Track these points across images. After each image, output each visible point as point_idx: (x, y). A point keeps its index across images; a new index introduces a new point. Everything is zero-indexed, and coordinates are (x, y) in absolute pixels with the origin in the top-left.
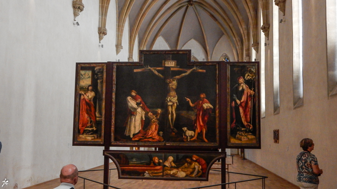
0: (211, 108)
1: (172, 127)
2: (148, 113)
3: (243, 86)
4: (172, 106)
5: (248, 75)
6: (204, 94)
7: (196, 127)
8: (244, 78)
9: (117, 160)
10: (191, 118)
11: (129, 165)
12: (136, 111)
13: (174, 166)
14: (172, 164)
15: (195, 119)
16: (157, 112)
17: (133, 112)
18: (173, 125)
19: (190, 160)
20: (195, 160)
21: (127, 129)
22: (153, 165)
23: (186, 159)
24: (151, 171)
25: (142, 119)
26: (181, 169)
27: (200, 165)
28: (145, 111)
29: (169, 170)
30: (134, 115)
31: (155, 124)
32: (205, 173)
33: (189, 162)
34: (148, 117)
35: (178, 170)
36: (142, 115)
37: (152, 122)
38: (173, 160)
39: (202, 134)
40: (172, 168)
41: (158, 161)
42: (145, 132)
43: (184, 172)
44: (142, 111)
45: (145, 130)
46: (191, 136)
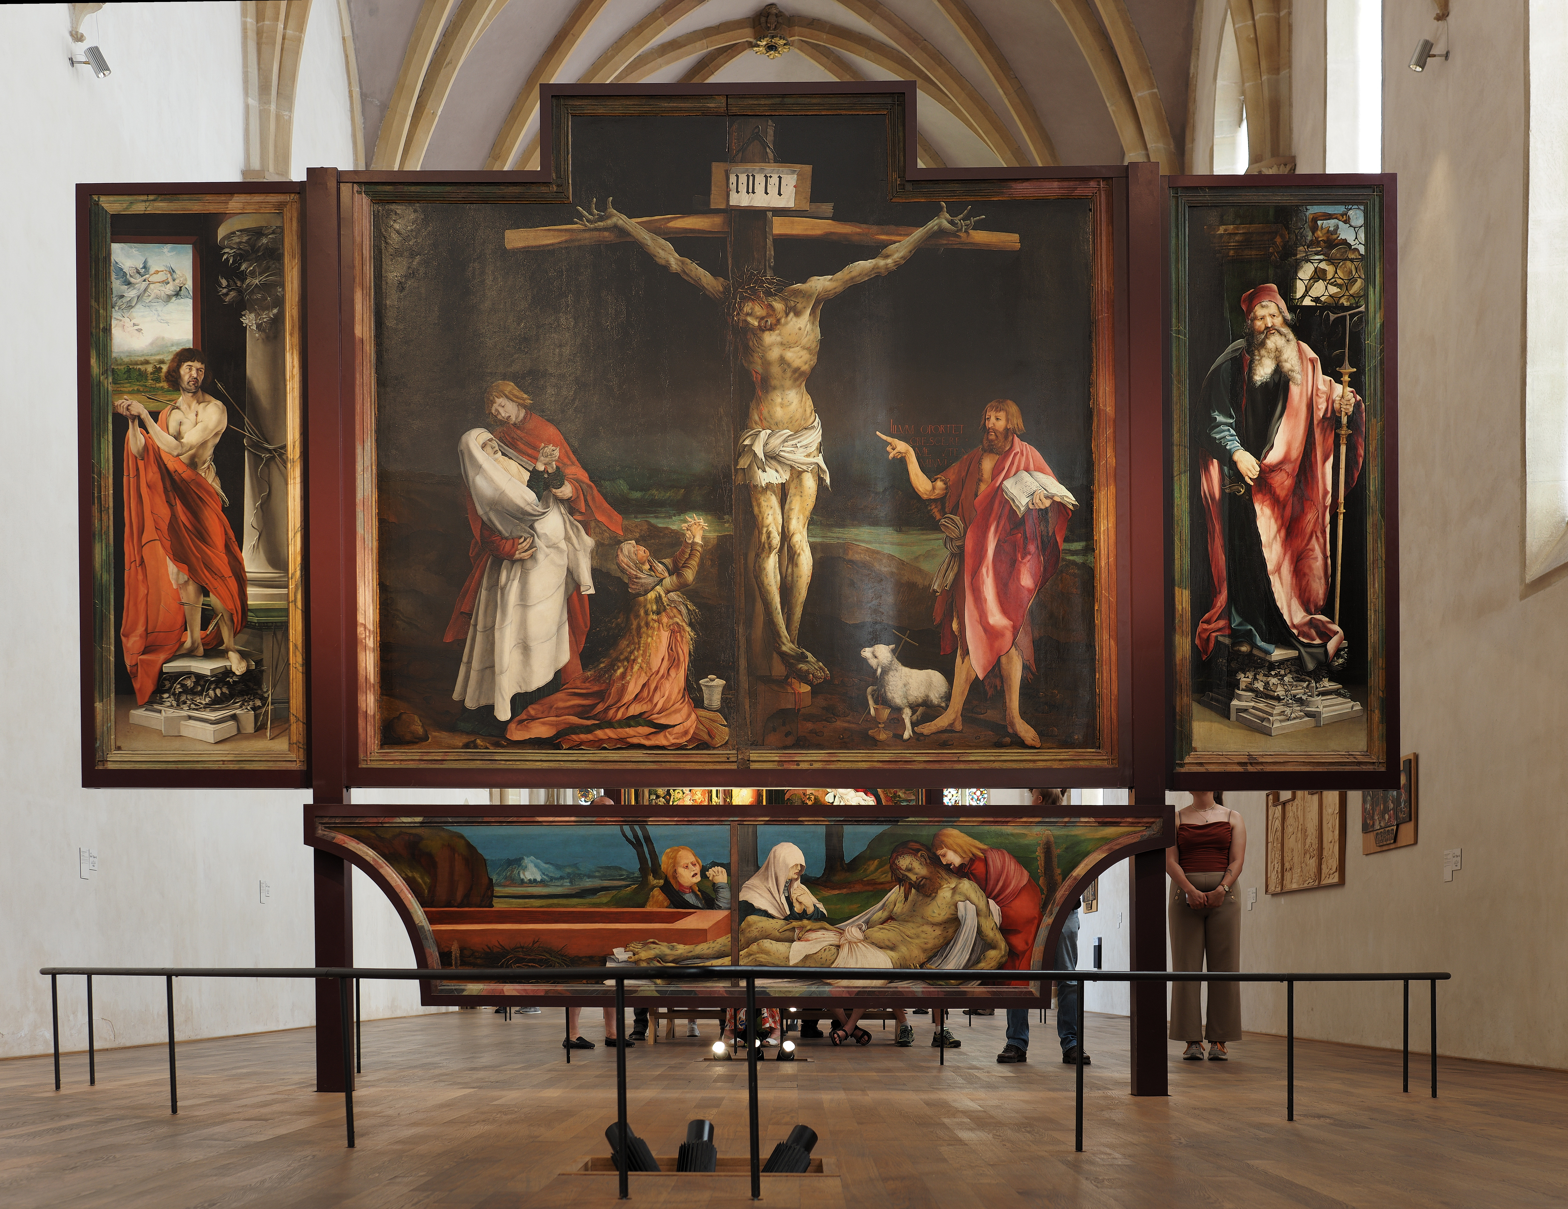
0: (1059, 506)
1: (788, 647)
2: (617, 543)
3: (1278, 352)
4: (783, 493)
5: (1319, 275)
6: (1013, 408)
7: (959, 642)
8: (1287, 292)
9: (406, 875)
10: (919, 580)
11: (492, 906)
12: (529, 533)
13: (811, 910)
14: (794, 897)
15: (946, 580)
16: (684, 535)
17: (510, 542)
18: (795, 632)
19: (920, 867)
20: (957, 865)
21: (469, 662)
22: (666, 904)
23: (897, 858)
24: (650, 949)
25: (571, 587)
26: (860, 929)
27: (994, 899)
28: (597, 530)
29: (778, 934)
30: (513, 562)
31: (665, 620)
32: (1024, 952)
33: (913, 878)
34: (619, 574)
35: (841, 932)
36: (571, 556)
37: (645, 606)
38: (804, 864)
39: (999, 688)
40: (795, 924)
41: (698, 879)
42: (597, 679)
43: (883, 945)
44: (575, 530)
45: (597, 666)
46: (922, 705)
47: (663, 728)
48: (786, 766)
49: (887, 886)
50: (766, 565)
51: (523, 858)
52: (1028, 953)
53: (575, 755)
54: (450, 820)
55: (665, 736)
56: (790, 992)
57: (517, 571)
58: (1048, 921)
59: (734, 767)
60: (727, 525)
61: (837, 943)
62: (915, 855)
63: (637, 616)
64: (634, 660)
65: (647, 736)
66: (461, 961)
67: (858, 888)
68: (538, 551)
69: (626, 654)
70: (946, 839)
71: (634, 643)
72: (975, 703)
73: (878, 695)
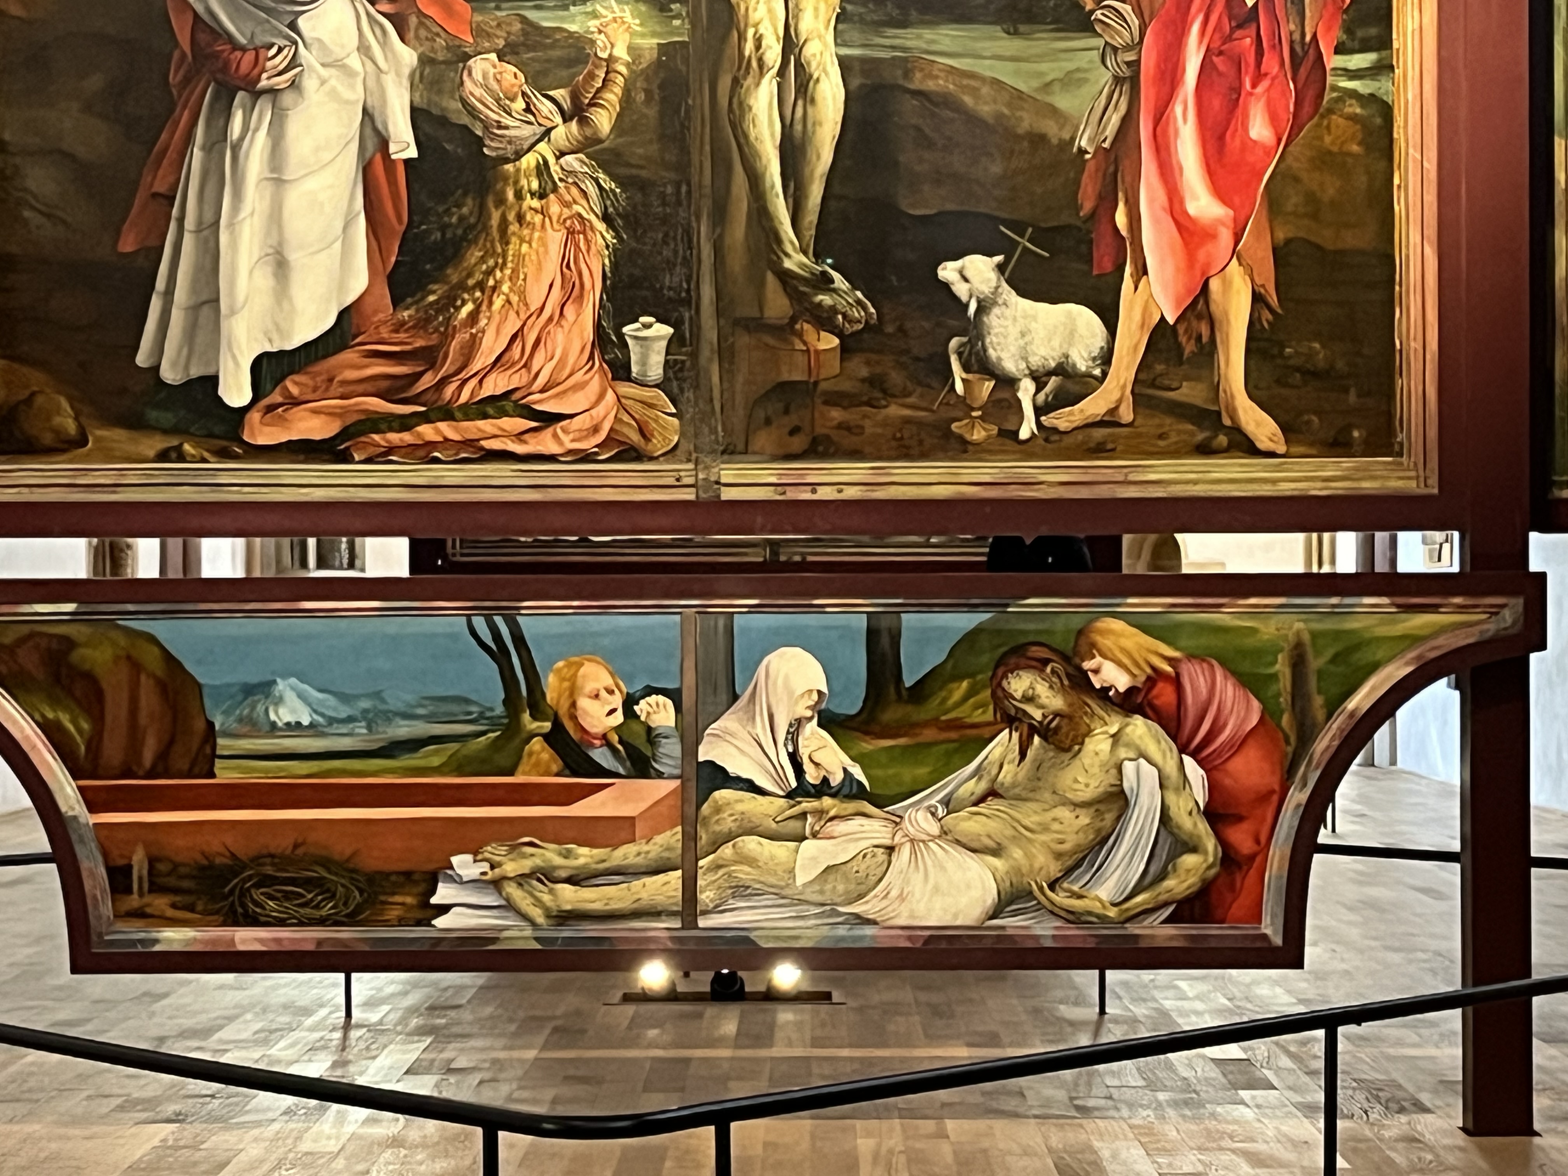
1: (795, 260)
7: (1127, 251)
9: (43, 716)
10: (1052, 129)
11: (213, 775)
12: (288, 38)
13: (836, 779)
14: (804, 753)
15: (1105, 129)
16: (593, 42)
17: (250, 56)
18: (810, 233)
19: (1049, 693)
20: (1122, 690)
21: (169, 292)
22: (555, 768)
23: (1005, 676)
24: (524, 856)
25: (371, 145)
26: (933, 814)
27: (1194, 755)
28: (423, 33)
29: (774, 825)
30: (257, 95)
31: (555, 208)
32: (1252, 858)
33: (1037, 714)
34: (466, 120)
35: (897, 821)
36: (371, 83)
37: (516, 182)
38: (825, 690)
39: (1205, 339)
40: (807, 804)
41: (618, 718)
42: (422, 324)
43: (975, 845)
44: (378, 32)
45: (424, 298)
46: (1057, 375)
47: (550, 419)
48: (793, 494)
49: (986, 732)
50: (752, 102)
51: (274, 682)
52: (1258, 859)
53: (379, 473)
54: (131, 607)
55: (555, 436)
56: (796, 938)
57: (264, 111)
58: (1298, 797)
59: (689, 495)
60: (677, 23)
61: (888, 842)
62: (1042, 671)
63: (501, 201)
64: (494, 289)
65: (520, 436)
66: (151, 883)
67: (929, 734)
68: (306, 75)
69: (478, 276)
70: (1099, 639)
71: (494, 254)
72: (1160, 368)
73: (970, 354)
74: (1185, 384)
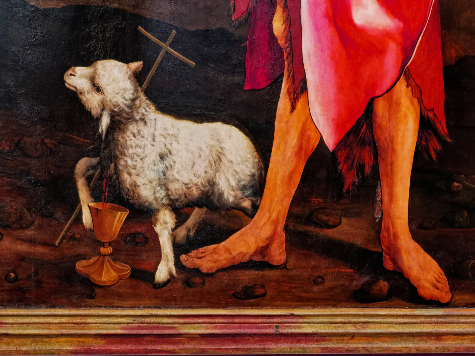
46: (200, 207)
72: (317, 201)
73: (101, 178)
74: (344, 220)
